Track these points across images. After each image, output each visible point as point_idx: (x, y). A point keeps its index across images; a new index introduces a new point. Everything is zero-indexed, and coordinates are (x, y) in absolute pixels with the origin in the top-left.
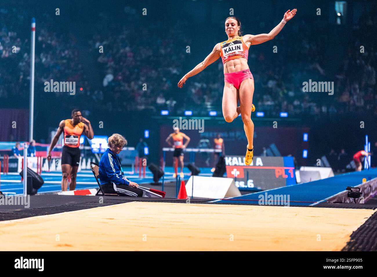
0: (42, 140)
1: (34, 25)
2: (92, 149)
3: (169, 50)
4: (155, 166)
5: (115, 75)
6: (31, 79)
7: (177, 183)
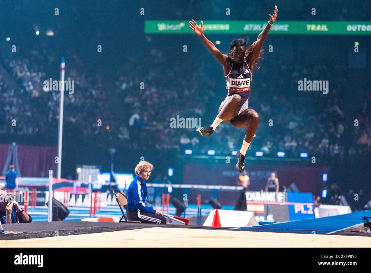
0: (70, 177)
1: (63, 65)
2: (117, 185)
3: (193, 91)
4: (178, 201)
5: (141, 115)
6: (60, 117)
7: (198, 219)
